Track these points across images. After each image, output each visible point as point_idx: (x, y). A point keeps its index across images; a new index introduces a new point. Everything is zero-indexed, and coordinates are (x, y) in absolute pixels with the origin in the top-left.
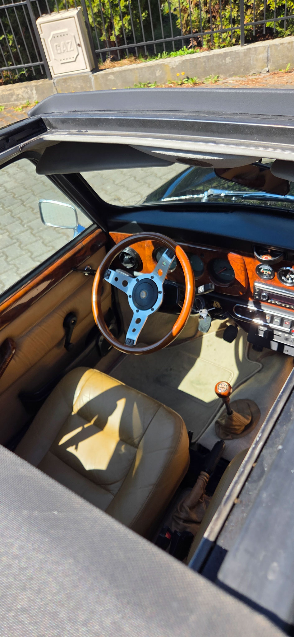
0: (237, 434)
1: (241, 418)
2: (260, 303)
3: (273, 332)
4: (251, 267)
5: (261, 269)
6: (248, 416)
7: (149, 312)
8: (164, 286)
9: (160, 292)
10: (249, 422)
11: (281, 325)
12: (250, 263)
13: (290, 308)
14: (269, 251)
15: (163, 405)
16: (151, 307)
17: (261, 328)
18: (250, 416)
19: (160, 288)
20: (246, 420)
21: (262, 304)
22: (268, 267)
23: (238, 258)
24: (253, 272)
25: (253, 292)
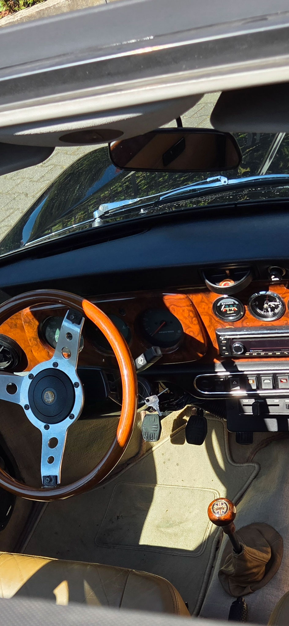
0: (259, 582)
1: (257, 554)
2: (234, 362)
3: (266, 402)
4: (204, 309)
5: (221, 305)
6: (265, 548)
7: (68, 422)
8: (80, 372)
9: (77, 385)
10: (269, 556)
11: (275, 387)
12: (202, 301)
13: (283, 356)
14: (228, 272)
15: (132, 571)
16: (69, 414)
17: (245, 401)
18: (268, 547)
19: (75, 379)
20: (265, 555)
21: (237, 362)
22: (231, 301)
23: (181, 299)
24: (209, 315)
25: (217, 348)
